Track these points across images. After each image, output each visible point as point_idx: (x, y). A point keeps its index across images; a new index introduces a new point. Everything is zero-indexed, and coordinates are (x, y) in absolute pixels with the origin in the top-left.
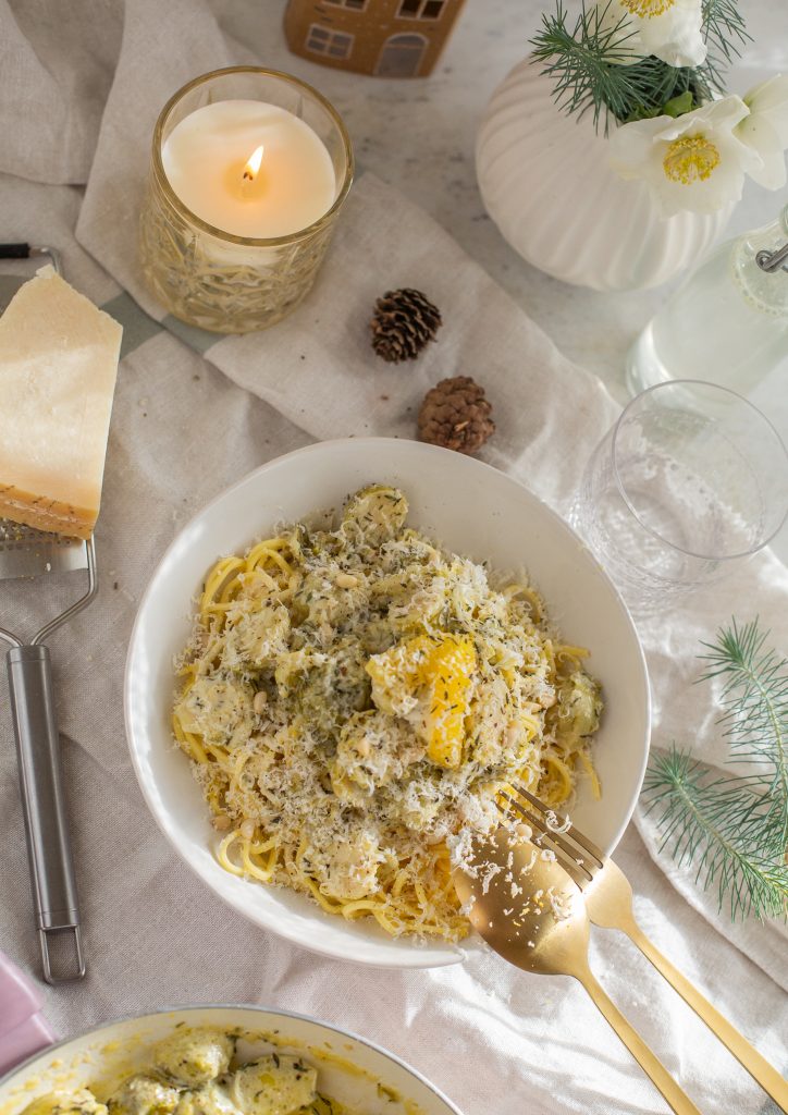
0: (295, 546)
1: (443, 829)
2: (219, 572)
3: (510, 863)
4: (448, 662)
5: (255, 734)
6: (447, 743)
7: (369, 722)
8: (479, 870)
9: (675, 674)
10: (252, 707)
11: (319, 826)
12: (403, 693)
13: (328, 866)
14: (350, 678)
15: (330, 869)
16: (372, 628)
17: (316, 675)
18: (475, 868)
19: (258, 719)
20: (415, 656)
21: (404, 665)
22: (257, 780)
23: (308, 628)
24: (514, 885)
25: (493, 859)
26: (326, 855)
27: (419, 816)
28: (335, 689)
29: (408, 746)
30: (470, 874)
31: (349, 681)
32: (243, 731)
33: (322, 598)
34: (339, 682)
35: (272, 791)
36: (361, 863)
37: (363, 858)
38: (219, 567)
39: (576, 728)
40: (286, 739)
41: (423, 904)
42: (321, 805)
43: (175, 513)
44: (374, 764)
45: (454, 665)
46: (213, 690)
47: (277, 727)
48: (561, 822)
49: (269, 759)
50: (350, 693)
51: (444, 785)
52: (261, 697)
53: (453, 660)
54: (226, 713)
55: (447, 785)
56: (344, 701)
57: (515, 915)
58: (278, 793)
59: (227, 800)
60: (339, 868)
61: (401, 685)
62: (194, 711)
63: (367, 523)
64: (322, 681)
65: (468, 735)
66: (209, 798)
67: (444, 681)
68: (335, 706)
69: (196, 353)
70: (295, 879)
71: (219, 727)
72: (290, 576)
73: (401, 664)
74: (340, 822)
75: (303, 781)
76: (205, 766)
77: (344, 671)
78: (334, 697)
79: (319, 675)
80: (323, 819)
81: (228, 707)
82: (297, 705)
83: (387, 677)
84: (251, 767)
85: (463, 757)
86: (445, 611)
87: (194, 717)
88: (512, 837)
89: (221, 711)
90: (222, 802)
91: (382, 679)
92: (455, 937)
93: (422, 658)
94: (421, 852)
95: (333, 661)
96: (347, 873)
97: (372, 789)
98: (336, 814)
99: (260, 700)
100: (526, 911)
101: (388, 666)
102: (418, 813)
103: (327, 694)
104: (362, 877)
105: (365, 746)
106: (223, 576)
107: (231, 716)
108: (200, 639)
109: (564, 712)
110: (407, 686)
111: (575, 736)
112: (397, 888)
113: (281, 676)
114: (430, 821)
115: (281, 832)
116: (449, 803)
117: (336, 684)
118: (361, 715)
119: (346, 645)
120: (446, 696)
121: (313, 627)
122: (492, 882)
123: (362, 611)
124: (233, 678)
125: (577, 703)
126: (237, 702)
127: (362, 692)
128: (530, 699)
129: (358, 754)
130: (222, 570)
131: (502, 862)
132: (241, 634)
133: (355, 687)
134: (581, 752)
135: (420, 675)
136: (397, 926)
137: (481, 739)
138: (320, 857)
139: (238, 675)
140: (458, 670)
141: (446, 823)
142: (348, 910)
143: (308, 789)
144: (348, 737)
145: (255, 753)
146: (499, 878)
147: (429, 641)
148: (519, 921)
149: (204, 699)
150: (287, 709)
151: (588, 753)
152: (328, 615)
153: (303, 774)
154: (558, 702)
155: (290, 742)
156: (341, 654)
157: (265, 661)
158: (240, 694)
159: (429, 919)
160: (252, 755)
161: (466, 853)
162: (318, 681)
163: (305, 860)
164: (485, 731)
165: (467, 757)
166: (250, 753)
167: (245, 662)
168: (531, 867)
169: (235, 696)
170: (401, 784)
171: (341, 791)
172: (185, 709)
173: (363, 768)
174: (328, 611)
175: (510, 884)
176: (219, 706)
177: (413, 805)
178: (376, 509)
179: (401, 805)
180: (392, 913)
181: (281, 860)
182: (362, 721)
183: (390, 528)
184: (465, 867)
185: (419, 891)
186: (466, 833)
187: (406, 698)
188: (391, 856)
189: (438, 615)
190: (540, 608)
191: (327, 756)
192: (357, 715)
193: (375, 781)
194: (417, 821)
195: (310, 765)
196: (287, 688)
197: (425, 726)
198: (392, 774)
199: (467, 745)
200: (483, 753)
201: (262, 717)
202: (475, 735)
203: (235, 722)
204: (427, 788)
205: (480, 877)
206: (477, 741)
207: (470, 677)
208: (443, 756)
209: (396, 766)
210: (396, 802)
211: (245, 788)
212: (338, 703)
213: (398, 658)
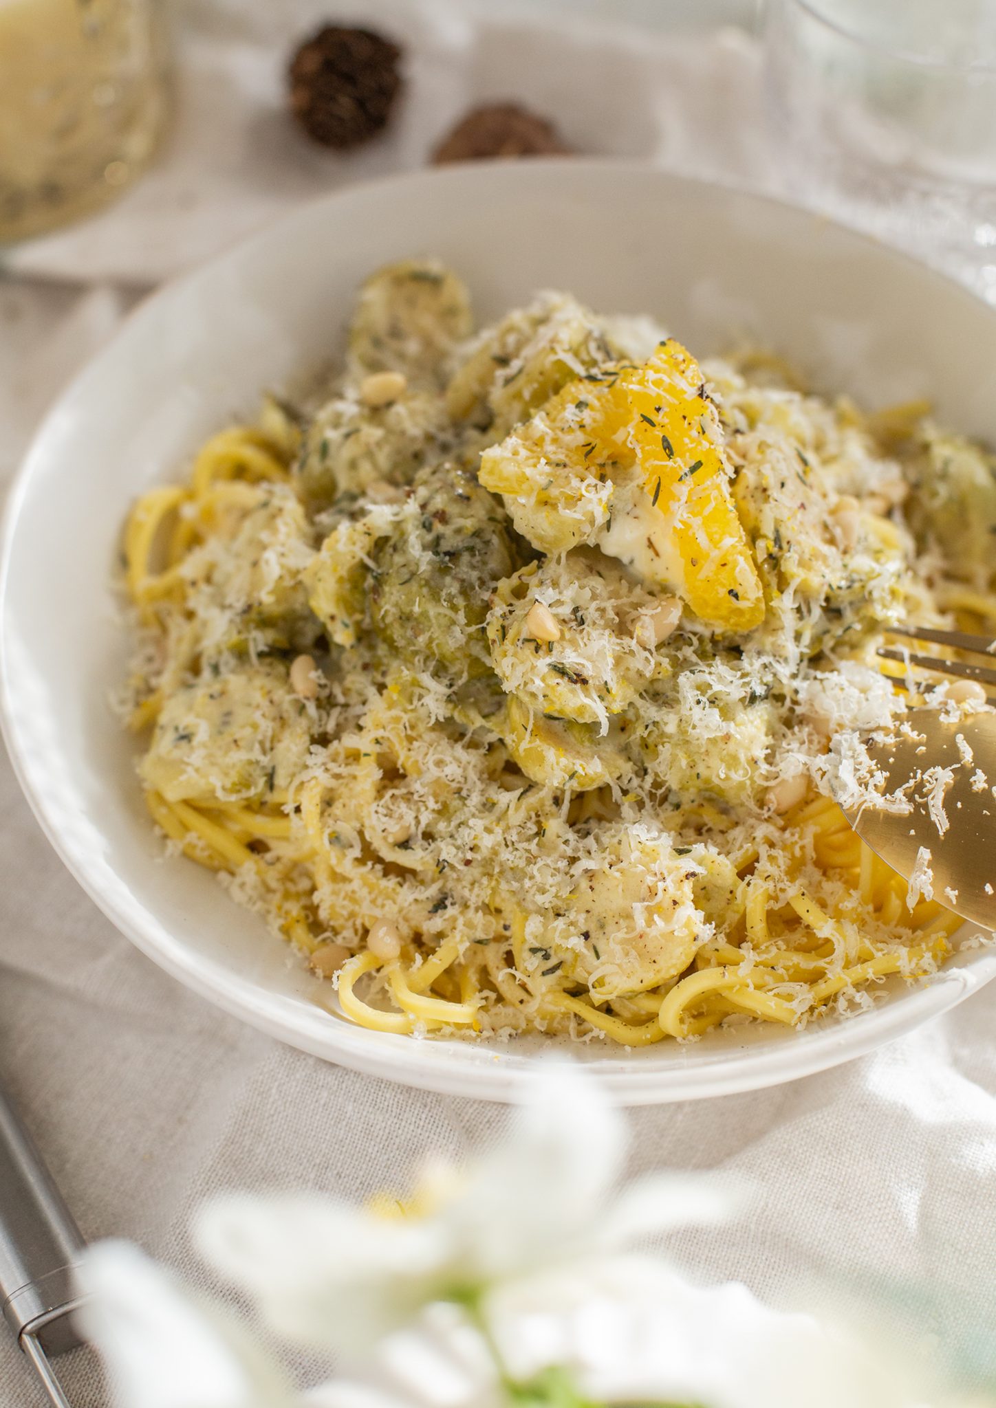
0: (275, 423)
1: (796, 757)
2: (143, 520)
3: (967, 753)
5: (318, 741)
6: (715, 554)
8: (910, 798)
10: (291, 690)
11: (531, 860)
12: (575, 482)
13: (586, 936)
14: (459, 522)
15: (592, 940)
17: (390, 550)
18: (899, 793)
19: (311, 709)
20: (570, 412)
21: (555, 438)
22: (361, 833)
23: (344, 502)
25: (927, 763)
26: (572, 916)
27: (731, 746)
28: (436, 553)
29: (637, 606)
30: (894, 809)
31: (458, 531)
32: (293, 745)
33: (348, 435)
34: (438, 539)
35: (405, 845)
36: (652, 892)
37: (650, 880)
38: (141, 508)
40: (386, 718)
41: (824, 928)
42: (515, 817)
44: (579, 655)
45: (657, 383)
46: (201, 700)
47: (359, 709)
49: (369, 774)
50: (471, 549)
51: (751, 663)
52: (302, 667)
53: (651, 375)
54: (245, 727)
55: (758, 664)
56: (466, 569)
58: (418, 843)
59: (323, 914)
60: (610, 927)
61: (564, 472)
62: (176, 754)
64: (405, 554)
65: (754, 536)
66: (286, 931)
67: (652, 424)
68: (451, 587)
70: (532, 1007)
71: (238, 757)
73: (548, 439)
74: (571, 836)
75: (459, 791)
76: (249, 867)
77: (442, 517)
78: (443, 570)
79: (395, 549)
80: (533, 846)
81: (241, 715)
82: (382, 650)
83: (529, 471)
84: (337, 809)
85: (766, 586)
87: (178, 766)
88: (947, 712)
89: (233, 728)
90: (316, 927)
92: (927, 960)
93: (586, 412)
94: (775, 834)
95: (411, 510)
96: (631, 929)
97: (603, 717)
98: (556, 826)
99: (304, 673)
101: (524, 453)
102: (727, 738)
103: (424, 568)
104: (667, 919)
109: (934, 494)
110: (580, 469)
111: (979, 536)
112: (757, 926)
113: (325, 604)
114: (760, 754)
115: (460, 923)
116: (784, 711)
117: (434, 546)
118: (514, 580)
120: (669, 449)
122: (948, 804)
123: (439, 436)
124: (233, 662)
125: (951, 470)
126: (258, 697)
127: (495, 540)
128: (858, 495)
129: (538, 646)
131: (949, 757)
133: (477, 534)
135: (597, 443)
136: (790, 998)
137: (786, 533)
138: (560, 923)
139: (241, 654)
140: (672, 390)
141: (795, 745)
142: (670, 1011)
143: (475, 799)
144: (504, 631)
145: (337, 776)
146: (959, 792)
149: (189, 723)
150: (366, 667)
152: (375, 465)
153: (452, 770)
154: (916, 485)
155: (397, 720)
156: (422, 492)
157: (281, 593)
158: (259, 681)
159: (853, 954)
160: (333, 783)
161: (863, 772)
162: (398, 559)
163: (534, 951)
164: (785, 514)
165: (774, 581)
166: (325, 780)
167: (241, 614)
169: (250, 690)
170: (661, 693)
171: (541, 760)
172: (157, 761)
173: (561, 671)
176: (226, 723)
177: (707, 722)
180: (769, 980)
181: (486, 981)
182: (520, 592)
184: (877, 801)
185: (806, 909)
187: (586, 488)
188: (712, 858)
191: (485, 717)
192: (505, 585)
193: (601, 698)
194: (732, 762)
195: (459, 749)
196: (347, 621)
197: (657, 554)
198: (632, 674)
199: (761, 556)
200: (801, 564)
201: (320, 705)
202: (768, 529)
203: (269, 734)
204: (721, 679)
205: (918, 806)
206: (777, 540)
207: (701, 395)
208: (723, 592)
209: (632, 653)
210: (670, 736)
211: (347, 866)
212: (454, 578)
213: (537, 434)
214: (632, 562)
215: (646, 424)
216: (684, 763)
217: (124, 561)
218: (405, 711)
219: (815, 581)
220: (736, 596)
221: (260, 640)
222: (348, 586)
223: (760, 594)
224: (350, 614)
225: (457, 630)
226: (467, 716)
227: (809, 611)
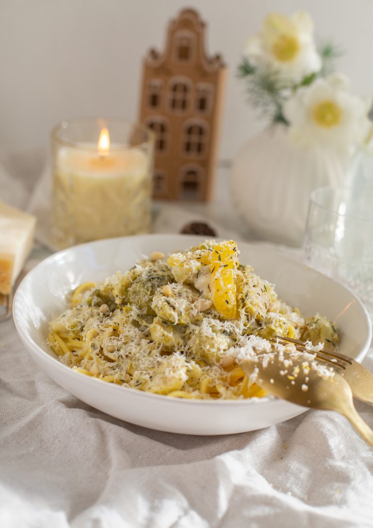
8: (259, 358)
10: (98, 310)
11: (144, 357)
14: (159, 273)
15: (152, 378)
18: (256, 357)
19: (101, 315)
20: (199, 252)
24: (286, 361)
25: (268, 353)
26: (149, 371)
27: (213, 341)
28: (149, 277)
30: (254, 360)
31: (158, 275)
34: (151, 275)
35: (112, 352)
39: (322, 335)
44: (175, 301)
50: (159, 278)
51: (227, 324)
56: (155, 282)
57: (289, 374)
60: (158, 375)
67: (218, 253)
68: (149, 285)
71: (76, 320)
74: (159, 356)
76: (68, 354)
77: (155, 271)
78: (149, 281)
81: (82, 313)
84: (97, 338)
93: (203, 253)
95: (147, 269)
96: (163, 375)
97: (176, 321)
98: (156, 352)
99: (104, 307)
104: (175, 373)
109: (311, 326)
112: (203, 388)
113: (116, 292)
114: (222, 348)
120: (220, 259)
122: (269, 362)
124: (87, 305)
125: (319, 321)
126: (89, 311)
129: (165, 295)
133: (162, 276)
139: (90, 304)
140: (226, 247)
141: (233, 349)
146: (274, 359)
147: (207, 250)
148: (293, 376)
155: (122, 319)
156: (152, 267)
160: (99, 331)
163: (135, 380)
164: (251, 293)
165: (241, 305)
170: (197, 322)
173: (168, 303)
175: (282, 361)
179: (199, 335)
184: (248, 357)
191: (147, 323)
193: (178, 316)
194: (212, 346)
195: (136, 329)
196: (121, 298)
197: (210, 291)
198: (191, 315)
199: (240, 297)
200: (251, 303)
201: (104, 315)
203: (87, 317)
205: (260, 360)
206: (246, 295)
207: (234, 250)
208: (224, 300)
209: (192, 309)
210: (196, 335)
211: (94, 355)
212: (151, 283)
214: (202, 291)
215: (216, 253)
216: (197, 342)
218: (126, 317)
219: (255, 309)
220: (228, 302)
221: (96, 299)
222: (124, 288)
223: (235, 303)
224: (122, 296)
225: (147, 296)
226: (142, 321)
227: (251, 319)
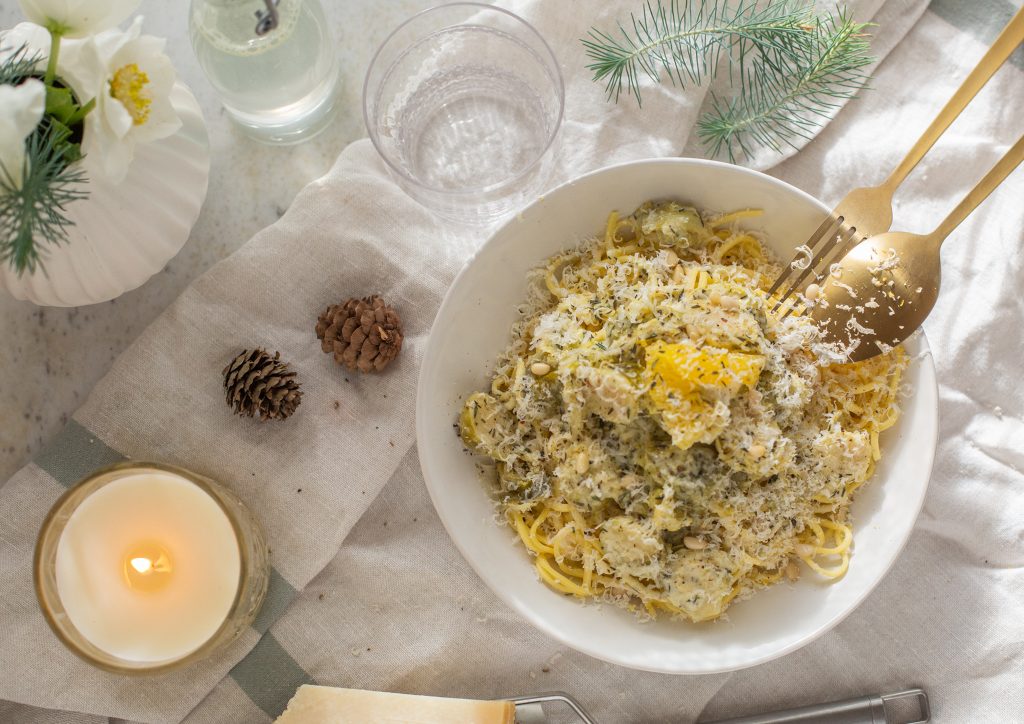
0: (523, 505)
1: (810, 369)
2: (557, 581)
3: (847, 308)
4: (685, 371)
5: (724, 548)
6: (750, 370)
7: (730, 445)
8: (853, 337)
9: (617, 121)
11: (807, 485)
12: (712, 416)
13: (841, 476)
14: (687, 463)
16: (625, 437)
17: (682, 494)
18: (852, 341)
20: (674, 403)
21: (682, 413)
22: (762, 543)
23: (626, 499)
24: (867, 305)
25: (843, 324)
28: (697, 477)
29: (748, 406)
30: (856, 345)
31: (691, 464)
32: (722, 558)
33: (599, 487)
34: (691, 474)
35: (772, 528)
36: (842, 446)
37: (838, 445)
38: (548, 579)
39: (696, 230)
40: (730, 519)
42: (788, 484)
43: (479, 620)
46: (681, 588)
47: (718, 526)
48: (801, 255)
51: (776, 369)
52: (690, 543)
53: (682, 366)
54: (705, 574)
55: (775, 367)
56: (709, 469)
57: (894, 304)
58: (774, 523)
59: (773, 567)
60: (844, 466)
61: (703, 418)
62: (700, 606)
63: (497, 434)
64: (688, 490)
65: (739, 348)
66: (769, 584)
67: (702, 375)
68: (713, 477)
69: (296, 598)
72: (552, 510)
73: (682, 417)
75: (766, 501)
77: (681, 469)
78: (706, 478)
79: (683, 492)
80: (801, 482)
83: (696, 430)
84: (752, 550)
85: (757, 353)
86: (622, 370)
88: (820, 304)
89: (701, 579)
90: (773, 572)
91: (695, 434)
92: (906, 358)
93: (676, 395)
95: (672, 479)
96: (849, 459)
97: (785, 439)
100: (891, 295)
101: (684, 429)
102: (800, 394)
105: (755, 450)
106: (560, 578)
107: (708, 571)
108: (619, 597)
110: (705, 411)
111: (702, 232)
113: (675, 526)
115: (806, 518)
117: (694, 477)
118: (721, 453)
119: (653, 466)
120: (715, 373)
121: (625, 495)
122: (865, 326)
123: (605, 447)
124: (670, 569)
125: (675, 230)
126: (694, 565)
127: (700, 451)
128: (671, 275)
130: (554, 578)
131: (846, 315)
132: (623, 561)
133: (695, 458)
134: (713, 225)
135: (693, 398)
136: (892, 411)
137: (740, 335)
138: (832, 483)
139: (668, 565)
140: (694, 360)
141: (805, 366)
142: (878, 455)
143: (774, 496)
144: (743, 465)
145: (742, 547)
146: (861, 318)
147: (658, 389)
148: (900, 301)
149: (691, 596)
150: (701, 517)
151: (715, 218)
152: (615, 481)
153: (761, 501)
154: (672, 248)
155: (735, 515)
156: (664, 471)
158: (686, 561)
161: (836, 349)
162: (688, 493)
163: (833, 496)
165: (756, 348)
166: (742, 551)
167: (659, 559)
168: (850, 289)
169: (689, 566)
170: (779, 410)
172: (697, 613)
174: (611, 480)
175: (866, 309)
176: (697, 581)
178: (485, 426)
179: (794, 410)
180: (880, 415)
181: (828, 516)
182: (727, 451)
183: (498, 409)
184: (850, 350)
185: (862, 390)
186: (817, 348)
187: (716, 412)
188: (833, 417)
189: (629, 378)
190: (567, 258)
191: (747, 480)
192: (721, 456)
196: (684, 519)
199: (746, 349)
201: (709, 541)
202: (738, 342)
203: (713, 566)
204: (783, 386)
206: (743, 340)
212: (711, 474)
213: (676, 419)
217: (569, 595)
224: (683, 517)
